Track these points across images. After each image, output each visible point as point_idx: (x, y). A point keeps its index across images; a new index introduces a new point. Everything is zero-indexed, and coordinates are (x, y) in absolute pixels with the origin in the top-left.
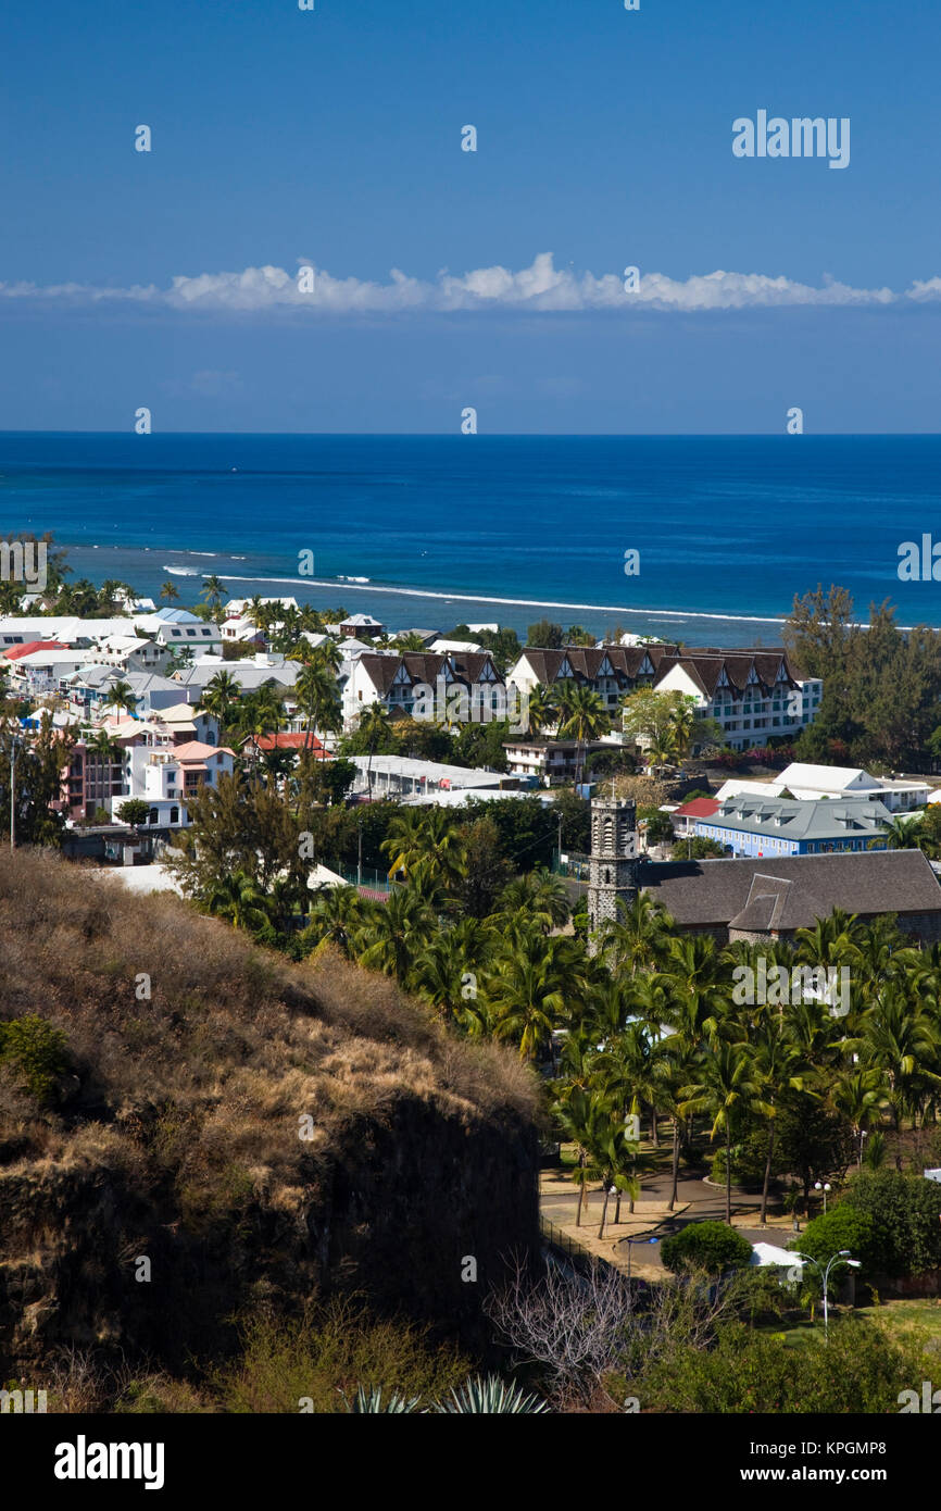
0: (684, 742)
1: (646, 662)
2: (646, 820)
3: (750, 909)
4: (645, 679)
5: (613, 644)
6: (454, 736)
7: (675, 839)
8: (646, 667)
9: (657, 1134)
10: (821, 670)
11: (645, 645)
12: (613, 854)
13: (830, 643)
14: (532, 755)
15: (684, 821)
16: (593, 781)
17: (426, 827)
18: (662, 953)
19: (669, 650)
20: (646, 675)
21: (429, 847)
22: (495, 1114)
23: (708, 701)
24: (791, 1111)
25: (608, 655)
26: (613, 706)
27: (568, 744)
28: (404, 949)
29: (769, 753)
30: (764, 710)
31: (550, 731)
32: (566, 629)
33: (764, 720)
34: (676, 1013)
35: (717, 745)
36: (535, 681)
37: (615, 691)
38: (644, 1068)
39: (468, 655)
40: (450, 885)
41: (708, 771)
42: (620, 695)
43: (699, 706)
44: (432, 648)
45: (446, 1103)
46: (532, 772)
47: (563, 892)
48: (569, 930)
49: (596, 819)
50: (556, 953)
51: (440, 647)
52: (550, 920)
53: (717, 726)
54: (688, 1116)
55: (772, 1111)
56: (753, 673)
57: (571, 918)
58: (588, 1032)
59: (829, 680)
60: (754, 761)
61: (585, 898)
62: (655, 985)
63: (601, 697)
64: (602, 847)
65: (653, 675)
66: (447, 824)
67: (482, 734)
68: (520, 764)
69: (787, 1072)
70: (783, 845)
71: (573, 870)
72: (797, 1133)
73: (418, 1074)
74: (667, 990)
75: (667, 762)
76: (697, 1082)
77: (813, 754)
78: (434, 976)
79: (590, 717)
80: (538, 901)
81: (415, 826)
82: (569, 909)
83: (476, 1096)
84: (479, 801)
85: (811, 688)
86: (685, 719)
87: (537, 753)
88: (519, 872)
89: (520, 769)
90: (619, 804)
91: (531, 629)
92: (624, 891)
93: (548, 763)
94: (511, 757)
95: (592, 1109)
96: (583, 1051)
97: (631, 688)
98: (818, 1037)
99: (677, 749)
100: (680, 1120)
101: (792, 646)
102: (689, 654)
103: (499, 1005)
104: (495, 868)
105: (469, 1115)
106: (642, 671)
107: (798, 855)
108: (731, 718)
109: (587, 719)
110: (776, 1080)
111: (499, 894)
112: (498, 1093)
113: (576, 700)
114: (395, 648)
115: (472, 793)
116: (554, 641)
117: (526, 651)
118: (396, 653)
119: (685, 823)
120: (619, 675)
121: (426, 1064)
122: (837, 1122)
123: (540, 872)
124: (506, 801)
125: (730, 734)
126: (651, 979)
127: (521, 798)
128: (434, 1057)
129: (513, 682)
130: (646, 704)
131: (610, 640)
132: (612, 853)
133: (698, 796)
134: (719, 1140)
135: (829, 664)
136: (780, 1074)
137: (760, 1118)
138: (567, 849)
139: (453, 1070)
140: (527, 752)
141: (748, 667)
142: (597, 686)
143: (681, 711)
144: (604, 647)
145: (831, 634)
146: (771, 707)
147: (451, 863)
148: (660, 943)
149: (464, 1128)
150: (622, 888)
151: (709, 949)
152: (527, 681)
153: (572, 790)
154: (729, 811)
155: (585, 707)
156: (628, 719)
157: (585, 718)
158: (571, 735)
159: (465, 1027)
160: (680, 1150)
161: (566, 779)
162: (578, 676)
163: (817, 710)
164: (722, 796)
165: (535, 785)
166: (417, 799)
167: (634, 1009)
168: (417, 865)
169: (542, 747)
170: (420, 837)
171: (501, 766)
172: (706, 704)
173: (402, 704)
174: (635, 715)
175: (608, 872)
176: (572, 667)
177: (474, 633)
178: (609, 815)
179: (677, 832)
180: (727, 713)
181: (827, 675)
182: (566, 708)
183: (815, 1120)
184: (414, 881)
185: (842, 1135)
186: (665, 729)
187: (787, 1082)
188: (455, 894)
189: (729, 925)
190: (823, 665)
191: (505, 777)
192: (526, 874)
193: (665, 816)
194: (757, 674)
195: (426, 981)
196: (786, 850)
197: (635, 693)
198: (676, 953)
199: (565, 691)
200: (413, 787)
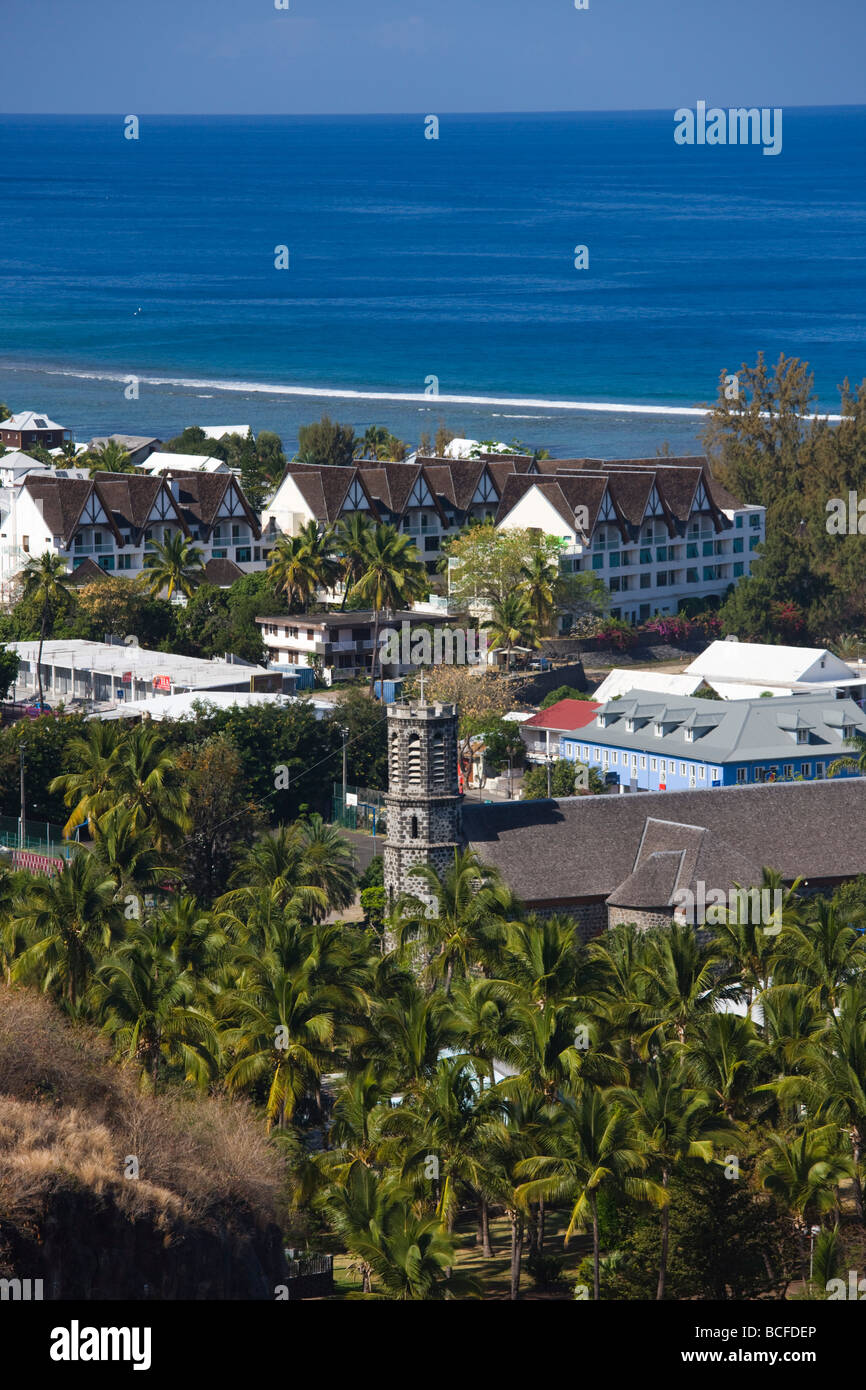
0: (544, 612)
1: (485, 484)
2: (482, 735)
3: (644, 872)
4: (485, 511)
5: (433, 456)
6: (179, 607)
7: (529, 766)
8: (484, 492)
9: (489, 1235)
10: (763, 493)
11: (483, 457)
12: (422, 791)
13: (777, 447)
14: (303, 636)
15: (542, 736)
16: (401, 675)
17: (123, 752)
18: (492, 947)
19: (521, 463)
20: (486, 504)
21: (128, 785)
22: (211, 1212)
23: (583, 544)
24: (696, 1195)
25: (423, 474)
26: (432, 556)
27: (360, 617)
28: (82, 948)
29: (682, 626)
30: (672, 557)
31: (334, 596)
32: (360, 434)
33: (672, 573)
34: (516, 1041)
35: (599, 614)
36: (309, 516)
37: (435, 530)
38: (464, 1130)
39: (200, 476)
40: (164, 846)
41: (585, 657)
42: (445, 538)
43: (569, 552)
44: (146, 465)
45: (133, 1197)
46: (303, 662)
47: (346, 853)
48: (355, 913)
49: (395, 735)
50: (325, 950)
51: (158, 462)
52: (324, 898)
53: (597, 584)
54: (534, 1207)
55: (662, 1196)
56: (653, 497)
57: (359, 893)
58: (379, 1076)
59: (777, 508)
60: (657, 639)
61: (379, 861)
62: (482, 997)
63: (413, 541)
64: (405, 780)
65: (496, 504)
66: (159, 747)
67: (223, 603)
68: (283, 650)
69: (689, 1132)
70: (699, 771)
71: (366, 818)
72: (705, 1230)
73: (86, 1151)
74: (502, 1005)
75: (518, 642)
76: (545, 1152)
77: (748, 626)
78: (131, 993)
79: (394, 573)
80: (306, 868)
81: (106, 753)
82: (355, 879)
83: (182, 1181)
84: (214, 710)
85: (746, 521)
86: (545, 574)
87: (310, 633)
88: (273, 822)
89: (284, 658)
90: (431, 711)
91: (304, 432)
92: (441, 849)
93: (328, 647)
94: (269, 639)
95: (380, 1199)
96: (369, 1104)
97: (461, 525)
98: (741, 1076)
99: (533, 622)
100: (521, 1213)
101: (718, 453)
102: (552, 469)
103: (232, 1035)
104: (235, 817)
105: (170, 1215)
106: (478, 499)
107: (722, 788)
108: (621, 571)
109: (389, 576)
110: (668, 1146)
111: (242, 857)
112: (217, 1178)
113: (372, 547)
114: (85, 465)
115: (203, 696)
116: (342, 453)
117: (293, 469)
118: (85, 474)
119: (543, 739)
120: (441, 505)
121: (100, 1133)
122: (770, 1211)
123: (310, 823)
124: (257, 709)
125: (619, 597)
126: (475, 988)
127: (282, 704)
128: (113, 1122)
129: (273, 519)
130: (484, 551)
131: (428, 450)
132: (420, 790)
133: (565, 695)
134: (582, 1245)
135: (775, 482)
136: (677, 1137)
137: (645, 1205)
138: (355, 784)
139: (145, 1141)
140: (295, 631)
141: (645, 490)
142: (407, 524)
143: (539, 562)
144: (418, 461)
145: (779, 433)
146: (683, 552)
147: (165, 812)
148: (489, 931)
149: (161, 1235)
150: (437, 845)
151: (566, 940)
152: (296, 516)
153: (366, 690)
154: (613, 718)
155: (387, 558)
156: (457, 574)
157: (387, 575)
158: (364, 604)
159: (180, 1070)
160: (521, 1261)
161: (357, 673)
162: (377, 508)
163: (756, 555)
164: (602, 695)
165: (308, 682)
166: (118, 708)
167: (447, 1038)
168: (109, 814)
169: (318, 623)
170: (115, 769)
171: (254, 653)
172: (579, 549)
173: (94, 557)
174: (469, 569)
175: (415, 819)
176: (366, 494)
177: (212, 440)
178: (416, 729)
179: (531, 755)
180: (614, 563)
181: (773, 500)
182: (357, 560)
183: (733, 1210)
184: (104, 839)
185: (779, 1233)
186: (513, 590)
187: (685, 1146)
188: (170, 860)
189: (608, 900)
190: (766, 483)
191: (259, 671)
192: (285, 825)
193: (512, 729)
194: (661, 500)
195: (115, 999)
196: (701, 778)
197: (468, 534)
198: (514, 946)
199: (355, 534)
200: (112, 690)
